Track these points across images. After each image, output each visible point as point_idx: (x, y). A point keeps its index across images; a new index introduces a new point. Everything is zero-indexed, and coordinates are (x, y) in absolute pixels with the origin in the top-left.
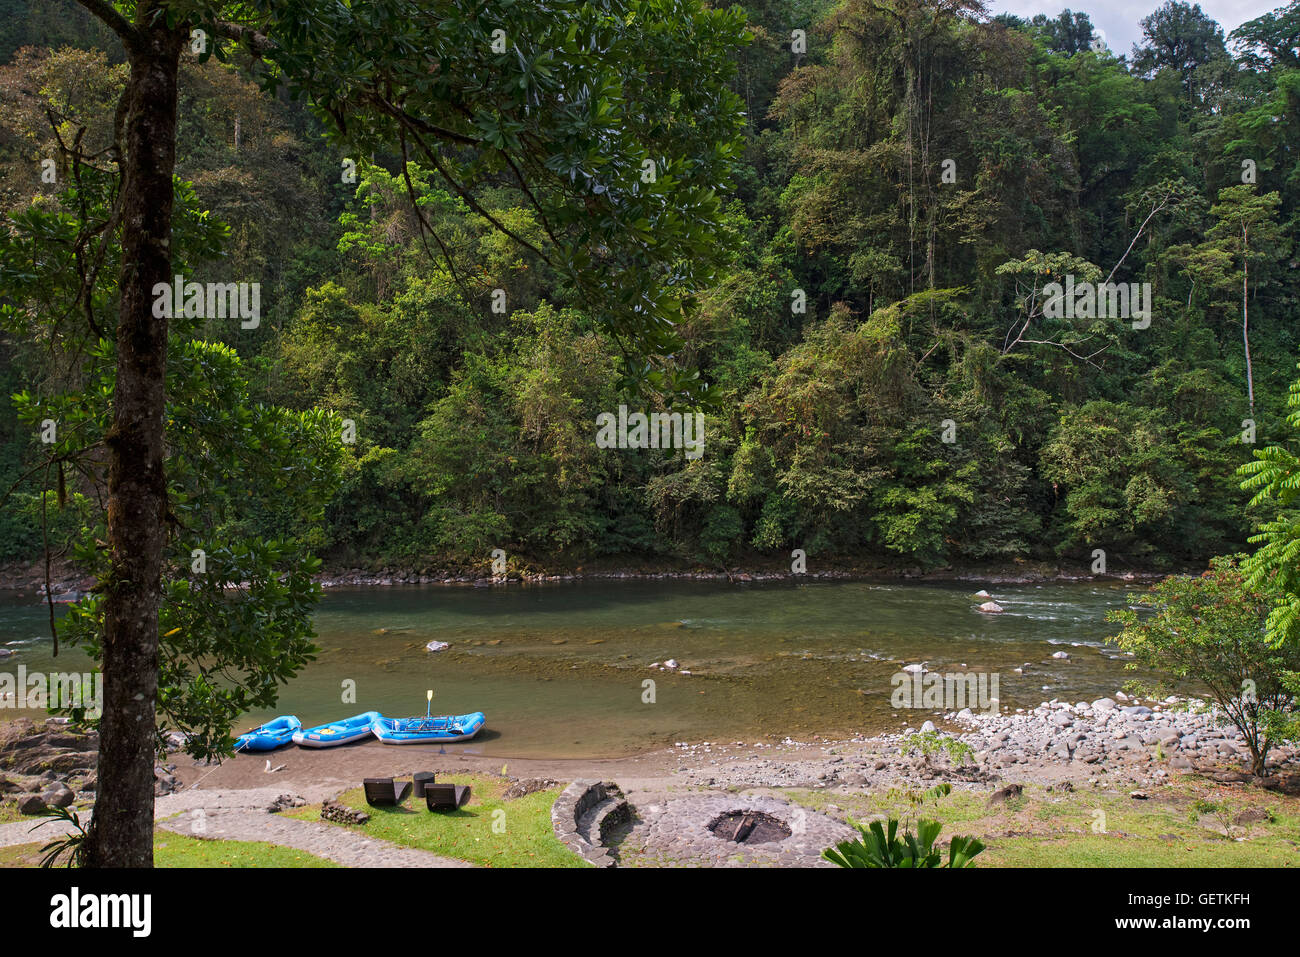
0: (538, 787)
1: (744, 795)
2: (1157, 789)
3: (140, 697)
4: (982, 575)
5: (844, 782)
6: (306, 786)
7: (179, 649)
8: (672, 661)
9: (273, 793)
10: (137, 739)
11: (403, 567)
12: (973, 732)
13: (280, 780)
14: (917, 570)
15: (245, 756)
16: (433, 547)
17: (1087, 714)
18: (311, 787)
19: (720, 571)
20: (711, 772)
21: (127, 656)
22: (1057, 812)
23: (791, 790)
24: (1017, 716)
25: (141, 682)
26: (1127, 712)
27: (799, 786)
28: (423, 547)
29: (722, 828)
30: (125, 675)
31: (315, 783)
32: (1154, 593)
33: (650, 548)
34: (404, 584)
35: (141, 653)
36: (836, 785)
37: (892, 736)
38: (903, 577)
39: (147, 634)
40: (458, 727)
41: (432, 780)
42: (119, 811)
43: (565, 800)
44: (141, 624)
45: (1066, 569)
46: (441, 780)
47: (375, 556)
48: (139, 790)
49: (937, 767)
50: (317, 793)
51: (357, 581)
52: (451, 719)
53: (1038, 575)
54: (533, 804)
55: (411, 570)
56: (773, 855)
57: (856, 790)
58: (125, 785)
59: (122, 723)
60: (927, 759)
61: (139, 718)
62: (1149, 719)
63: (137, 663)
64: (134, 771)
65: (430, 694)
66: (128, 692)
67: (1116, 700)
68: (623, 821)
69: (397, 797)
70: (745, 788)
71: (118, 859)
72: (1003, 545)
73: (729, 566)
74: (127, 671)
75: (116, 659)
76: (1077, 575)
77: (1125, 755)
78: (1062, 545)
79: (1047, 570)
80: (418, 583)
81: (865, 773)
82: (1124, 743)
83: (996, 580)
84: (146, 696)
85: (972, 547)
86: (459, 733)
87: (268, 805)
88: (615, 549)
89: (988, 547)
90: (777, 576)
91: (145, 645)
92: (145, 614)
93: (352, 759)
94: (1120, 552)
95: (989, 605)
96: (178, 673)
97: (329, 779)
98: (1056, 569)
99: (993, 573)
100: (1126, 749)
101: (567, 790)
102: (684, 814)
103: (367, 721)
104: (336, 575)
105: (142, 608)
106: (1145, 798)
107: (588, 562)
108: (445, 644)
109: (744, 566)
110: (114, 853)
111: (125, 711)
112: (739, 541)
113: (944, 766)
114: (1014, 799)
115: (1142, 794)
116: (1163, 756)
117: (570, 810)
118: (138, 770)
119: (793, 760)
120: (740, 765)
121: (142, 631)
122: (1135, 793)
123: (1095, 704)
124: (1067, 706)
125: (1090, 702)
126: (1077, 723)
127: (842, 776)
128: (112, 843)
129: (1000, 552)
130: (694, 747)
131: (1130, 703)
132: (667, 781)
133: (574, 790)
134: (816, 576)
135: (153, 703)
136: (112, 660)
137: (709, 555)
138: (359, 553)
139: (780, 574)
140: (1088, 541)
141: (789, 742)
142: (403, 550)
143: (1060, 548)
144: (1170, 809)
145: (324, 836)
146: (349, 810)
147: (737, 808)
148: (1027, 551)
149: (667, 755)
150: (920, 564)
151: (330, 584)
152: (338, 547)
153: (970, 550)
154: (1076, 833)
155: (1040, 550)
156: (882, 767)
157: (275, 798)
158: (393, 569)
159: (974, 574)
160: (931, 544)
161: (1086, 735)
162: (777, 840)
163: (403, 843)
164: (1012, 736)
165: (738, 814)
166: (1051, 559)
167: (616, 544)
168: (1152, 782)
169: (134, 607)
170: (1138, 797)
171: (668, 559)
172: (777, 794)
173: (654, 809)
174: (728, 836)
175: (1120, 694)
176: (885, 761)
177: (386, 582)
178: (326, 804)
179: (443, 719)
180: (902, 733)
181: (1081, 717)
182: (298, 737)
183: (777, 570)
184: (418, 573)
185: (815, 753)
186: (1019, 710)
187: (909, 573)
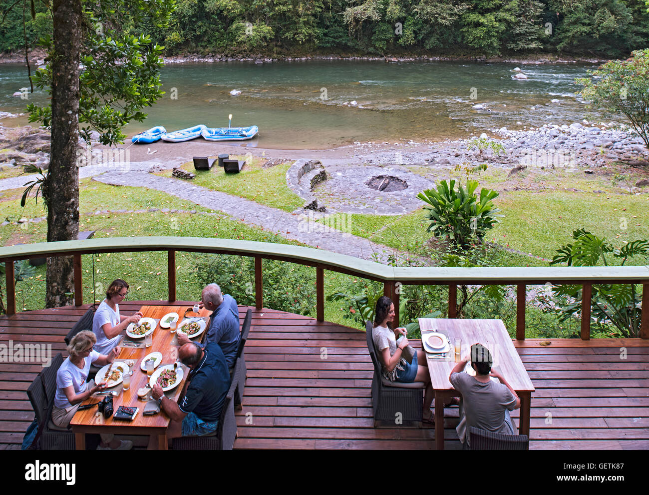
0: (280, 162)
1: (385, 169)
2: (598, 169)
3: (70, 112)
4: (518, 59)
5: (438, 163)
6: (167, 161)
7: (95, 91)
8: (354, 101)
9: (151, 164)
10: (69, 132)
11: (219, 53)
12: (507, 139)
13: (154, 158)
14: (484, 56)
15: (137, 146)
16: (234, 43)
17: (566, 130)
18: (170, 161)
19: (382, 56)
20: (371, 157)
21: (63, 92)
22: (544, 179)
23: (410, 166)
24: (530, 132)
25: (70, 105)
26: (587, 130)
27: (415, 164)
28: (230, 43)
29: (373, 184)
30: (63, 102)
31: (172, 159)
32: (601, 70)
33: (346, 44)
34: (220, 62)
35: (70, 91)
36: (434, 164)
37: (465, 140)
38: (476, 60)
39: (73, 82)
40: (244, 133)
41: (228, 158)
42: (61, 167)
43: (294, 168)
44: (70, 77)
45: (562, 57)
46: (232, 158)
47: (205, 47)
48: (71, 157)
49: (486, 156)
50: (172, 164)
51: (196, 60)
52: (241, 129)
53: (547, 60)
54: (277, 171)
55: (223, 54)
56: (398, 197)
57: (444, 166)
58: (64, 155)
59: (61, 125)
60: (481, 152)
61: (70, 122)
62: (599, 134)
63: (68, 96)
64: (68, 148)
65: (230, 116)
66: (64, 110)
67: (582, 124)
68: (323, 180)
69: (210, 166)
70: (387, 165)
71: (61, 190)
72: (529, 44)
73: (386, 54)
74: (63, 99)
75: (58, 93)
76: (568, 60)
77: (584, 152)
78: (561, 45)
79: (552, 57)
80: (227, 61)
81: (449, 159)
82: (584, 146)
83: (525, 62)
84: (73, 112)
85: (513, 45)
86: (245, 136)
87: (148, 169)
88: (328, 45)
89: (521, 45)
90: (411, 59)
91: (72, 87)
92: (72, 72)
93: (190, 148)
94: (590, 48)
95: (521, 75)
96: (94, 103)
97: (179, 158)
98: (557, 57)
99: (523, 59)
100: (585, 148)
101: (295, 164)
102: (354, 177)
103: (199, 129)
104: (185, 57)
105: (70, 69)
106: (591, 173)
107: (314, 51)
108: (240, 92)
109: (394, 54)
110: (59, 187)
111: (63, 119)
112: (392, 41)
113: (490, 156)
114: (522, 172)
115: (590, 171)
116: (603, 152)
117: (296, 174)
118: (70, 148)
119: (413, 152)
120: (386, 153)
121: (70, 80)
122: (587, 170)
123: (571, 126)
124: (556, 127)
125: (568, 125)
126: (562, 135)
127: (437, 160)
128: (58, 182)
129: (528, 48)
130: (363, 144)
131: (590, 126)
132: (348, 161)
133: (299, 164)
134: (431, 59)
135: (77, 115)
136: (56, 94)
137: (375, 48)
138: (197, 46)
139: (413, 58)
140: (575, 43)
141: (412, 143)
142: (219, 44)
143: (559, 47)
144: (604, 178)
145: (173, 184)
146: (186, 172)
147: (381, 174)
148: (542, 47)
149: (349, 148)
150: (485, 53)
151: (182, 61)
152: (186, 43)
153: (512, 47)
154: (552, 189)
155: (549, 47)
156: (457, 156)
157: (151, 166)
158: (214, 54)
159: (514, 59)
160: (491, 43)
161: (565, 141)
162: (400, 190)
163: (212, 189)
164: (527, 141)
165: (381, 177)
166: (554, 52)
167: (328, 42)
168: (596, 165)
169: (66, 68)
170: (589, 173)
171: (355, 51)
172: (403, 168)
173: (339, 174)
174: (376, 188)
175: (584, 121)
176: (459, 153)
177: (211, 60)
178: (174, 169)
179: (237, 128)
180: (470, 139)
181: (564, 132)
182: (164, 137)
183: (411, 56)
184: (227, 56)
185: (425, 148)
186: (532, 128)
187: (480, 58)
